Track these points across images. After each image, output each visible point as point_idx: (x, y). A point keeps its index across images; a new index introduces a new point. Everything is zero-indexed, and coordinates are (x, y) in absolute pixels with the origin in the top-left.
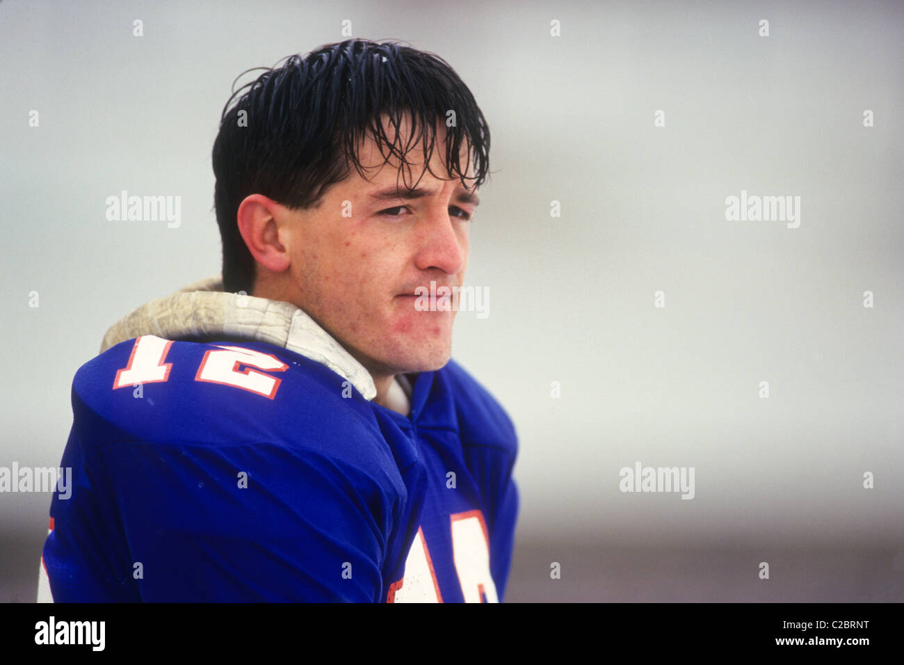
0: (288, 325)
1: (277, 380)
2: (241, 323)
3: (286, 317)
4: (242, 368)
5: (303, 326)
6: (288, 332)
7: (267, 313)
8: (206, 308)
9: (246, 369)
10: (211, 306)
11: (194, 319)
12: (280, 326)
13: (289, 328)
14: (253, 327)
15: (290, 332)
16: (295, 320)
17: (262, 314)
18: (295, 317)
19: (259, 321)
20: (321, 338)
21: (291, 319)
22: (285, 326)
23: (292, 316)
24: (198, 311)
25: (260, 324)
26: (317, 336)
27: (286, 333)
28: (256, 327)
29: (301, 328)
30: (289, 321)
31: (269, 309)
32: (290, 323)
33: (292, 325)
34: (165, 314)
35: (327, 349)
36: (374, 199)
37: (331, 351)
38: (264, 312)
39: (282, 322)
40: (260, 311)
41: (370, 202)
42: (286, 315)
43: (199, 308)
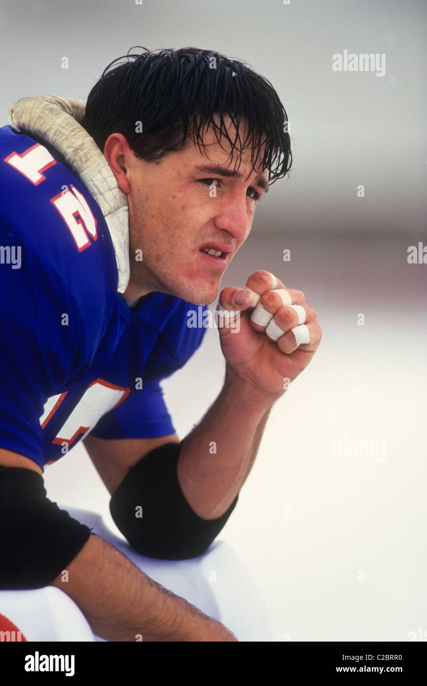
0: (114, 210)
1: (88, 243)
2: (92, 181)
3: (117, 205)
4: (78, 217)
5: (120, 219)
6: (110, 213)
7: (110, 192)
8: (85, 153)
9: (79, 220)
10: (89, 156)
11: (74, 151)
12: (109, 205)
13: (112, 212)
14: (95, 190)
15: (111, 214)
16: (120, 212)
17: (107, 189)
18: (121, 210)
19: (102, 190)
20: (123, 234)
21: (118, 208)
22: (112, 209)
23: (121, 207)
24: (79, 151)
25: (101, 194)
26: (122, 231)
27: (108, 213)
28: (98, 192)
29: (118, 219)
30: (117, 208)
31: (113, 191)
32: (116, 210)
33: (115, 212)
34: (64, 131)
35: (120, 243)
36: (199, 171)
37: (121, 246)
38: (110, 190)
39: (112, 204)
40: (108, 186)
41: (195, 172)
42: (118, 203)
43: (82, 150)
